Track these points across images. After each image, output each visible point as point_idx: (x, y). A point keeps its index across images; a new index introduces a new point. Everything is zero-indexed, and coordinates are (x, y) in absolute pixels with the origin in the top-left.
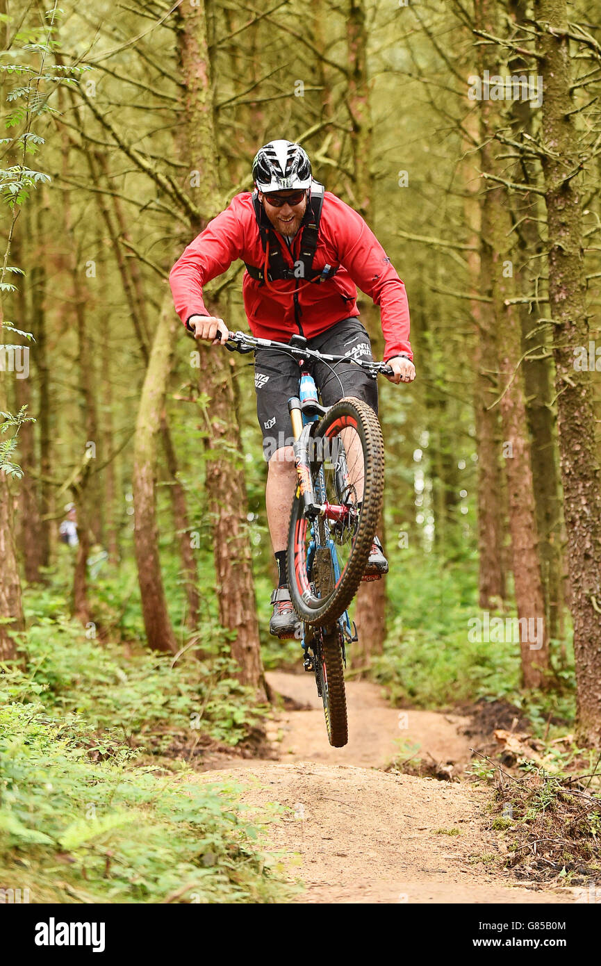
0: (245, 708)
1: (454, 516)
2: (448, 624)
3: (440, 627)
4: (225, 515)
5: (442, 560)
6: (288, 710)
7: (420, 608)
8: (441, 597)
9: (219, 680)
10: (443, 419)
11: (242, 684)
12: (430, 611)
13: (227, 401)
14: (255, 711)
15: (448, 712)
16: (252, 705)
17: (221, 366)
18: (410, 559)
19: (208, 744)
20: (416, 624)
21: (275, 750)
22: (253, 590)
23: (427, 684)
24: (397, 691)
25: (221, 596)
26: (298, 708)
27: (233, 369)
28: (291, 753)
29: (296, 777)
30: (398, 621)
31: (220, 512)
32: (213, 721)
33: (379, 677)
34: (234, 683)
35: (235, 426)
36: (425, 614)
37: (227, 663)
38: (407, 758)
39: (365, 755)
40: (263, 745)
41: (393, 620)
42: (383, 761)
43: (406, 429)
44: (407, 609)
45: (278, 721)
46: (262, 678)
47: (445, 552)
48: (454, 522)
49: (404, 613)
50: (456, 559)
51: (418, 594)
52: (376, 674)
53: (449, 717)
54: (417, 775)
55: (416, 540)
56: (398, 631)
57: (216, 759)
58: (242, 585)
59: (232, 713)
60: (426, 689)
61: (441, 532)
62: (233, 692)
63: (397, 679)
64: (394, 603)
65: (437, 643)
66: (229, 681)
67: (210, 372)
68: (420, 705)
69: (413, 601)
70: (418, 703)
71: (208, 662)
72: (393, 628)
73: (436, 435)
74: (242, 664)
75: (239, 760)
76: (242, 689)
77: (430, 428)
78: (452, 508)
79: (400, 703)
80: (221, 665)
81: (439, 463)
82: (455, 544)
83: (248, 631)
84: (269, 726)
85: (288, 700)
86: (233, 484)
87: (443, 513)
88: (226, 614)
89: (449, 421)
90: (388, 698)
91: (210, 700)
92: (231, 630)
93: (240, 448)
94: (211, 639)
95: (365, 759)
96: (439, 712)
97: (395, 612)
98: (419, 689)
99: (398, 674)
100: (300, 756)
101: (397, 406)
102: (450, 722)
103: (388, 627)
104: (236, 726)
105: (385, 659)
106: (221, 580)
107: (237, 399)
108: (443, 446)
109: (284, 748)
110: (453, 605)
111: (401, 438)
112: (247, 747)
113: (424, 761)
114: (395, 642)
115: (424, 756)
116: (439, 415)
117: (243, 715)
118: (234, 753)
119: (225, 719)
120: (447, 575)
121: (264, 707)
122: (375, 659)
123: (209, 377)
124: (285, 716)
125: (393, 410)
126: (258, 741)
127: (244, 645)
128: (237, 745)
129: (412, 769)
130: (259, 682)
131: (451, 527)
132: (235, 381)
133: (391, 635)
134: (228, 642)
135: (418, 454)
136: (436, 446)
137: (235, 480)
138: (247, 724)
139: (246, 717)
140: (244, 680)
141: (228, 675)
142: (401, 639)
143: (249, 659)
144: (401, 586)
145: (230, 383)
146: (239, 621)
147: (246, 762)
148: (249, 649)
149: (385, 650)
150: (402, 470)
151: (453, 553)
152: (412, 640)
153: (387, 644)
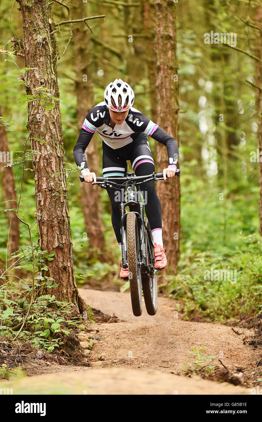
0: (61, 320)
1: (235, 154)
2: (232, 248)
3: (225, 250)
4: (44, 153)
5: (226, 191)
6: (97, 321)
7: (207, 232)
8: (225, 225)
9: (39, 295)
10: (227, 71)
11: (58, 299)
12: (215, 235)
13: (46, 55)
14: (70, 322)
15: (235, 324)
16: (66, 317)
17: (41, 25)
18: (198, 190)
19: (30, 352)
20: (204, 247)
21: (87, 357)
22: (68, 217)
23: (216, 299)
24: (190, 305)
25: (41, 223)
26: (106, 320)
27: (51, 28)
28: (101, 359)
29: (111, 381)
30: (189, 244)
31: (40, 150)
32: (33, 331)
33: (174, 293)
34: (52, 298)
35: (53, 76)
36: (211, 238)
37: (46, 280)
38: (202, 365)
39: (164, 362)
40: (76, 352)
41: (184, 243)
42: (181, 367)
43: (194, 79)
44: (196, 233)
45: (89, 331)
46: (76, 292)
47: (228, 185)
48: (236, 159)
49: (194, 237)
50: (236, 191)
51: (205, 221)
52: (172, 290)
53: (236, 329)
54: (212, 380)
55: (201, 174)
56: (189, 253)
57: (36, 365)
58: (59, 213)
59: (50, 324)
60: (215, 304)
61: (225, 168)
62: (50, 305)
63: (189, 295)
64: (185, 228)
65: (223, 264)
66: (47, 297)
67: (31, 29)
68: (210, 318)
69: (202, 227)
70: (208, 316)
71: (28, 280)
72: (184, 250)
73: (220, 85)
74: (59, 281)
75: (56, 366)
76: (59, 303)
77: (214, 79)
78: (234, 147)
79: (192, 316)
80: (40, 282)
81: (223, 108)
82: (236, 178)
83: (63, 252)
84: (82, 335)
85: (97, 312)
86: (52, 127)
87: (225, 151)
88: (45, 238)
89: (233, 72)
90: (182, 312)
91: (31, 313)
92: (49, 253)
93: (57, 95)
94: (31, 260)
95: (164, 365)
96: (226, 324)
97: (186, 236)
98: (209, 304)
99: (191, 291)
100: (109, 362)
101: (187, 59)
102: (237, 333)
103: (181, 249)
104: (53, 335)
105: (179, 277)
106: (41, 209)
107: (54, 53)
108: (226, 93)
109: (94, 355)
110: (235, 231)
111: (191, 87)
112: (63, 354)
113: (217, 368)
114: (187, 262)
115: (217, 363)
116: (222, 67)
117: (58, 326)
118: (52, 359)
119: (43, 329)
120: (229, 205)
121: (78, 319)
122: (171, 277)
123: (31, 34)
124: (95, 326)
125: (183, 63)
126: (73, 349)
127: (61, 265)
128: (53, 352)
129: (207, 375)
130: (73, 296)
131: (232, 164)
132: (52, 37)
133: (182, 256)
134: (47, 262)
135: (203, 101)
136: (221, 94)
137: (54, 123)
138: (63, 334)
139: (62, 327)
140: (60, 296)
141: (46, 291)
142: (191, 260)
143: (64, 277)
144: (190, 214)
145: (49, 40)
146: (56, 244)
147: (62, 367)
148: (65, 268)
149: (179, 269)
150: (190, 114)
151: (234, 186)
152: (202, 260)
153: (181, 263)
